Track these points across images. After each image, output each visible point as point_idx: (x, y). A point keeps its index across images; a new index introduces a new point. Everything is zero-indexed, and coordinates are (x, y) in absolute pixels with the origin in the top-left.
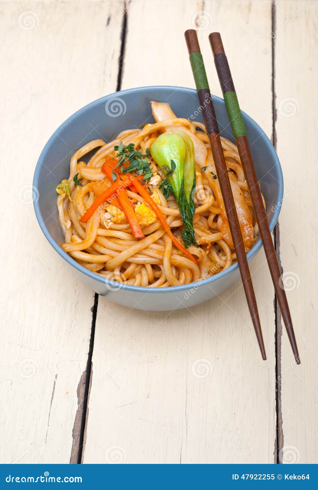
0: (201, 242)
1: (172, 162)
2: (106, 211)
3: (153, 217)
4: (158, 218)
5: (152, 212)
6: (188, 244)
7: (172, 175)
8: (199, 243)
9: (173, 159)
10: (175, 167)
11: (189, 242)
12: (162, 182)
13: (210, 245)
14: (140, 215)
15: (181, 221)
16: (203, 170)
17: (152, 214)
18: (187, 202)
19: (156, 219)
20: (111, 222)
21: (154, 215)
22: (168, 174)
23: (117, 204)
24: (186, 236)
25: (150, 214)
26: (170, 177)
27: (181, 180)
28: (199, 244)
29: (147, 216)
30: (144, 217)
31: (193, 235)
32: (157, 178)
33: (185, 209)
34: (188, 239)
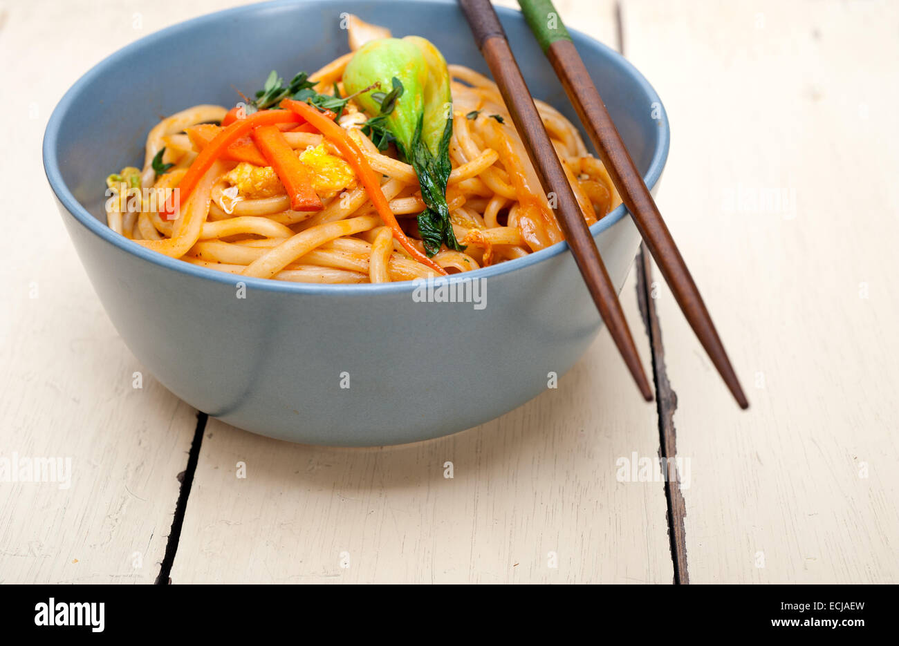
0: (468, 239)
1: (396, 82)
2: (228, 185)
3: (345, 174)
4: (359, 181)
5: (343, 163)
6: (435, 246)
7: (393, 110)
8: (461, 242)
9: (398, 77)
10: (402, 90)
11: (439, 240)
12: (371, 120)
13: (489, 251)
14: (310, 168)
15: (417, 197)
16: (472, 116)
17: (344, 169)
18: (432, 155)
19: (351, 180)
20: (240, 198)
21: (349, 171)
22: (383, 110)
23: (256, 158)
24: (429, 225)
25: (337, 169)
26: (390, 114)
27: (418, 116)
28: (463, 244)
29: (330, 172)
30: (322, 174)
31: (447, 220)
32: (358, 118)
33: (428, 164)
34: (435, 231)
